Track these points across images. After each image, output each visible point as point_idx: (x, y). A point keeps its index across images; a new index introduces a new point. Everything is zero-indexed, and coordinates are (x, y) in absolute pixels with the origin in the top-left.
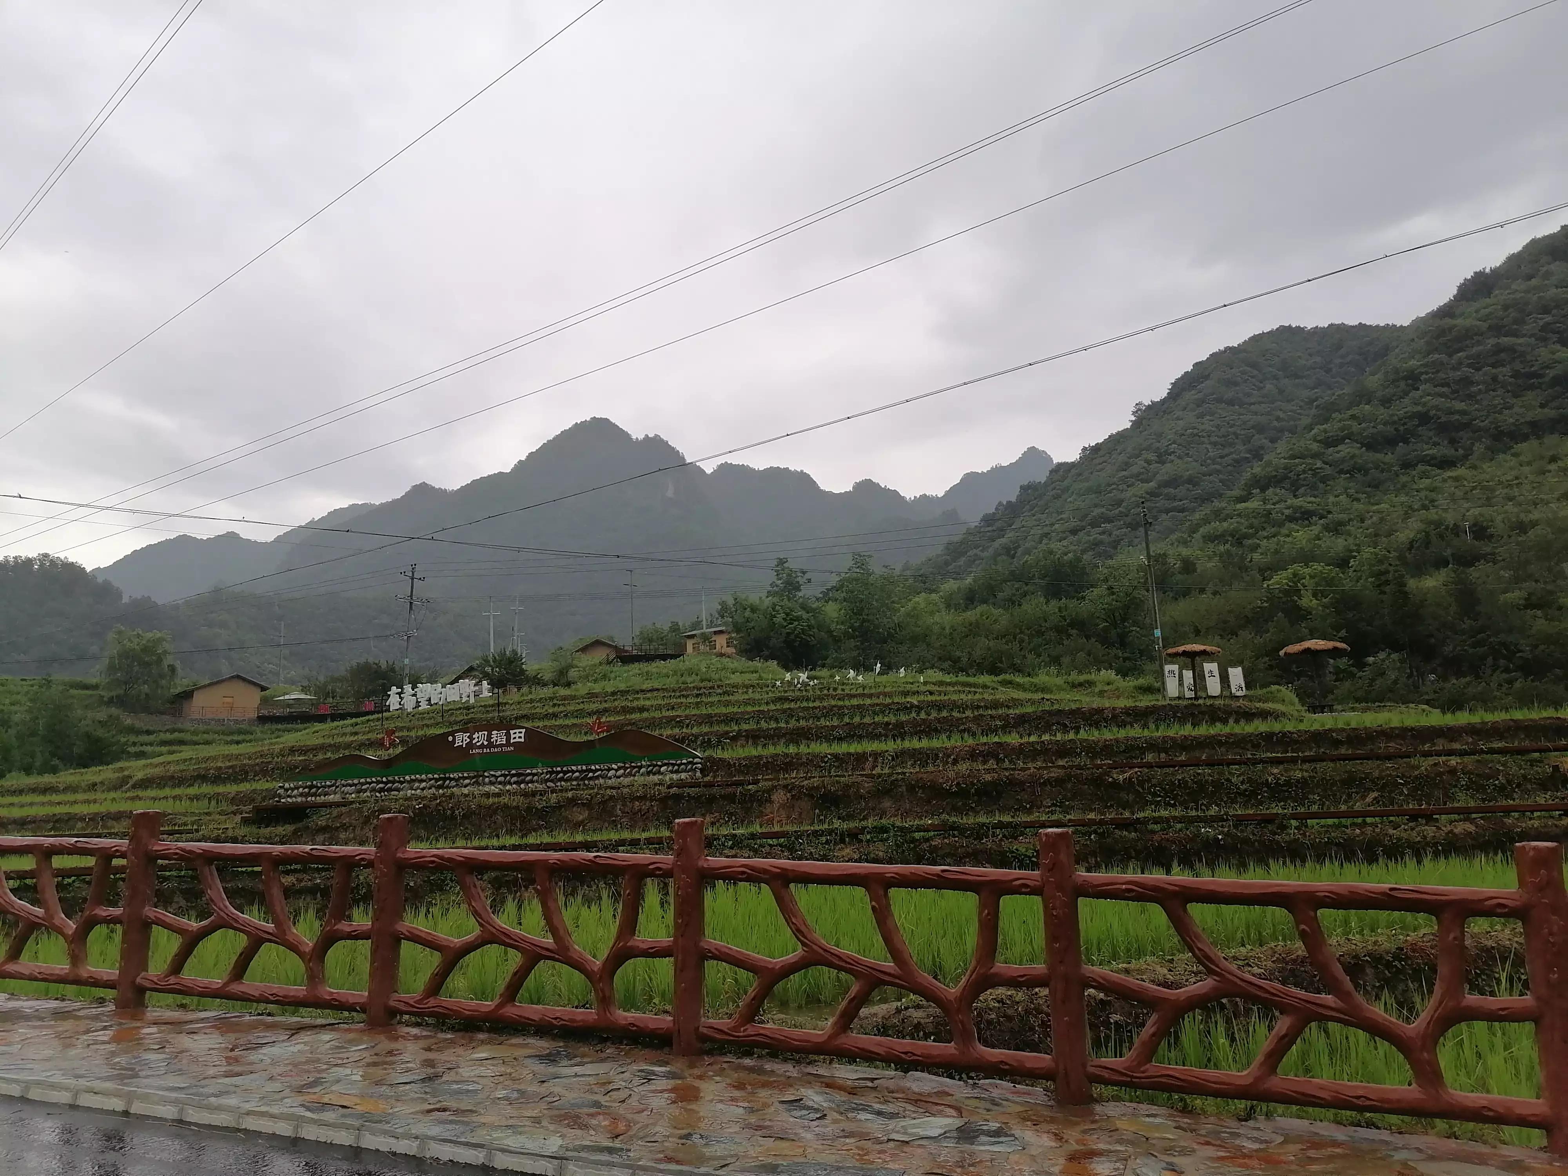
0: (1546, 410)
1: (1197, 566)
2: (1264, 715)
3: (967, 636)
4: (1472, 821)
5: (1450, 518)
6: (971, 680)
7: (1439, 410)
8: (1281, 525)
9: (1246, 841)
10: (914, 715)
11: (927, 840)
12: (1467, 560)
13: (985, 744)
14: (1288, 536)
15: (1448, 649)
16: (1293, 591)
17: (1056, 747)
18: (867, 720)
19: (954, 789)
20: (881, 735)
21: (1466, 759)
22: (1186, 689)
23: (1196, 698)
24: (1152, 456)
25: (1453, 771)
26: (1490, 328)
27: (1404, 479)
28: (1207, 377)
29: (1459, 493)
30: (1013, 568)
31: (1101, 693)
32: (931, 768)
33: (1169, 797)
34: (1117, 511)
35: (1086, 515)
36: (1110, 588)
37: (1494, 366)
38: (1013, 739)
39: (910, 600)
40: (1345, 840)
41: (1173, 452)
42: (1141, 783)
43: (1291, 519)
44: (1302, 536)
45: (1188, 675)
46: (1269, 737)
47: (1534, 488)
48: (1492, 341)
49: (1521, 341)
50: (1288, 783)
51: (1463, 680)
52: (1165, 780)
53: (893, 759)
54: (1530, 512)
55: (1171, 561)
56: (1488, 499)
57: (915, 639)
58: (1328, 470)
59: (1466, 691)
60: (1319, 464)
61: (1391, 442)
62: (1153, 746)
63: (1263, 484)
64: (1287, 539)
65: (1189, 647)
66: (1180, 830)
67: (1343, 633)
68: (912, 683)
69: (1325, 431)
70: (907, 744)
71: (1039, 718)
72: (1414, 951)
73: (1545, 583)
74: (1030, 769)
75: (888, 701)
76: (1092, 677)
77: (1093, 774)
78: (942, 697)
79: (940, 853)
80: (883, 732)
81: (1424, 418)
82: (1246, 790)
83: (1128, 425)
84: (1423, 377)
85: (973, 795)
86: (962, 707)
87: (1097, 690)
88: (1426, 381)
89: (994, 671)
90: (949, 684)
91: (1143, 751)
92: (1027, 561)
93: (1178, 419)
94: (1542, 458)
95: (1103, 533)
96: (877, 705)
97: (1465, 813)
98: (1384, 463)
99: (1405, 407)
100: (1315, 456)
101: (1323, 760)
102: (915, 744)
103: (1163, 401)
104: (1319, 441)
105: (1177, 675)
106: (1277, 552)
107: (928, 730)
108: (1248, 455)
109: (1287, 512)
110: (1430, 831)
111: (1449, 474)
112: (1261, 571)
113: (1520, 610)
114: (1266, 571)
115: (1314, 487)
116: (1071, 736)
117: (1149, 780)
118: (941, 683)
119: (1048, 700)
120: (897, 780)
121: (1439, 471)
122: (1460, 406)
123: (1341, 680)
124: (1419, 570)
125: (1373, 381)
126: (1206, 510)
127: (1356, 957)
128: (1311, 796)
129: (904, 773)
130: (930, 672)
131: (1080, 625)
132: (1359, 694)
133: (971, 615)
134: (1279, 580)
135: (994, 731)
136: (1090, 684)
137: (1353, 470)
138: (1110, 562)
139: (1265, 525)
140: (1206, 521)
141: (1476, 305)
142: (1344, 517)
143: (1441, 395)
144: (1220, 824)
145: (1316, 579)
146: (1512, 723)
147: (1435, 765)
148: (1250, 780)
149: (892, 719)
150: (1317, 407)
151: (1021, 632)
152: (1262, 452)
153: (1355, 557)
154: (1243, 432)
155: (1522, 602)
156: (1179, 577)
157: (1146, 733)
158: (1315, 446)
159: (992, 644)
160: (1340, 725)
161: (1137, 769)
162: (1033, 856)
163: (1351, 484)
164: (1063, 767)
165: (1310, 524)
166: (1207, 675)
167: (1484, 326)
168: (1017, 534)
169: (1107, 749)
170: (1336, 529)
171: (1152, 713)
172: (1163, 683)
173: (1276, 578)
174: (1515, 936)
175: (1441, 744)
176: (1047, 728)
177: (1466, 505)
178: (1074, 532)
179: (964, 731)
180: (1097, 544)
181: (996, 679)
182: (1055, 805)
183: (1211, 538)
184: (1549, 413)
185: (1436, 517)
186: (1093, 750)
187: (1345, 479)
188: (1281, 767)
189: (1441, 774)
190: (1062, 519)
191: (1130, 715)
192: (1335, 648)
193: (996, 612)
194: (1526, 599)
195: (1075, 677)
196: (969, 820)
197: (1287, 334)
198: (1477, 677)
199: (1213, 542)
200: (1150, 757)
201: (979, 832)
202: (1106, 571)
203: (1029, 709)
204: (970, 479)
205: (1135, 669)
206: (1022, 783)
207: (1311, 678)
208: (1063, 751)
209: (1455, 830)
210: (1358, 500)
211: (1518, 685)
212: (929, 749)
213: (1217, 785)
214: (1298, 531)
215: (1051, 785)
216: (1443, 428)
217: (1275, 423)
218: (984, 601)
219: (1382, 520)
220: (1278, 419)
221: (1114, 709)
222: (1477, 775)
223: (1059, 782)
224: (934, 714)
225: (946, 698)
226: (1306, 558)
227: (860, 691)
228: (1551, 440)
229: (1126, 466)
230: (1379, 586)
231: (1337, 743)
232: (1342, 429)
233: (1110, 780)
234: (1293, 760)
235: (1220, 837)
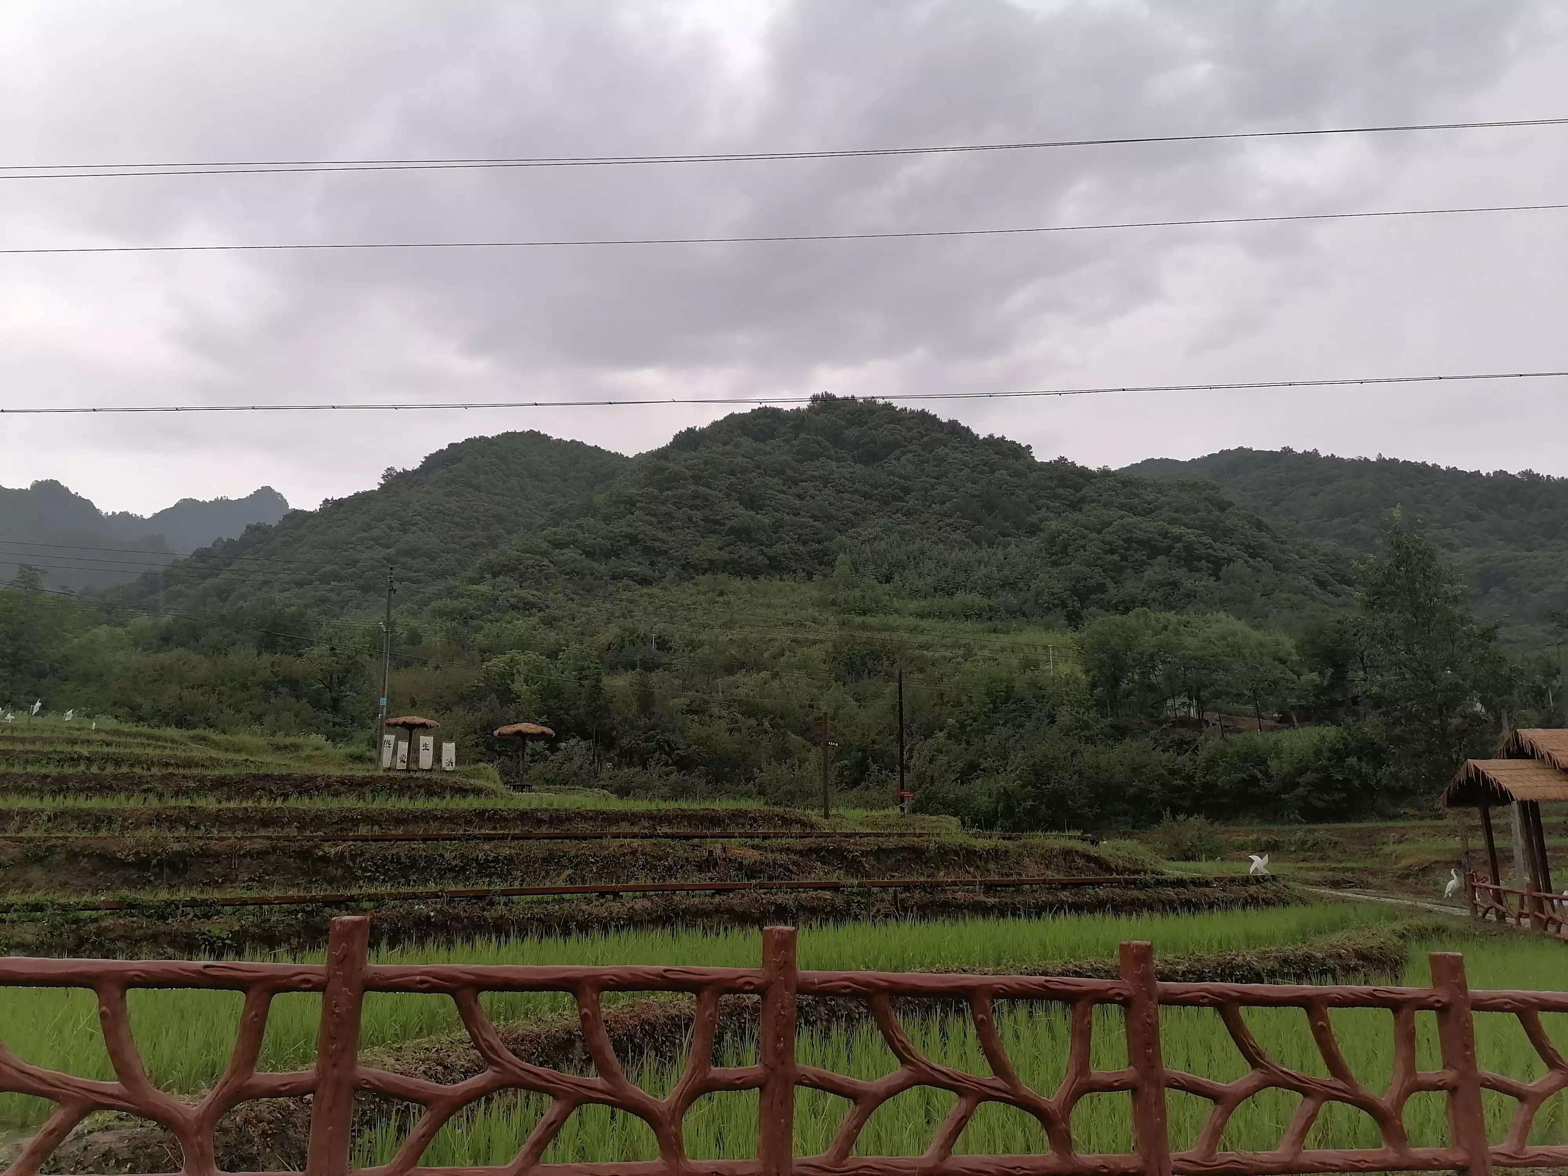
0: (722, 552)
1: (423, 639)
2: (478, 792)
3: (155, 681)
4: (650, 898)
5: (642, 629)
6: (156, 732)
7: (646, 535)
8: (505, 612)
9: (457, 918)
10: (82, 767)
11: (96, 920)
12: (649, 666)
13: (175, 808)
14: (510, 623)
15: (624, 742)
16: (508, 675)
17: (260, 815)
18: (17, 769)
19: (131, 859)
20: (33, 789)
21: (646, 842)
22: (399, 761)
23: (408, 770)
24: (395, 523)
25: (634, 853)
26: (692, 477)
27: (611, 588)
28: (459, 460)
29: (651, 609)
30: (224, 611)
31: (309, 758)
32: (103, 833)
33: (380, 872)
34: (350, 571)
35: (316, 570)
36: (332, 649)
37: (691, 508)
38: (210, 803)
39: (87, 631)
40: (545, 915)
41: (416, 524)
42: (353, 857)
43: (514, 607)
44: (521, 624)
45: (403, 746)
46: (481, 814)
47: (705, 614)
48: (693, 488)
49: (714, 493)
50: (496, 860)
51: (633, 770)
52: (377, 855)
53: (49, 820)
54: (700, 633)
55: (399, 630)
56: (671, 617)
57: (86, 678)
58: (553, 569)
59: (634, 779)
60: (546, 562)
61: (607, 555)
62: (370, 819)
63: (497, 571)
64: (508, 626)
65: (409, 719)
66: (394, 907)
67: (544, 719)
68: (79, 730)
69: (555, 533)
70: (70, 803)
71: (242, 782)
72: (616, 1022)
73: (704, 693)
74: (230, 838)
75: (47, 748)
76: (300, 740)
77: (301, 846)
78: (122, 750)
79: (112, 935)
80: (37, 786)
81: (634, 539)
82: (456, 866)
83: (376, 487)
84: (638, 505)
85: (154, 867)
86: (151, 764)
87: (303, 755)
88: (641, 508)
89: (181, 723)
90: (128, 735)
91: (355, 822)
92: (242, 607)
93: (428, 493)
94: (714, 591)
95: (332, 590)
96: (33, 752)
97: (644, 890)
98: (599, 572)
99: (620, 527)
100: (545, 554)
101: (530, 838)
102: (82, 803)
103: (415, 472)
104: (549, 542)
105: (392, 746)
106: (498, 636)
107: (102, 787)
108: (486, 541)
109: (512, 600)
110: (616, 907)
111: (645, 590)
112: (482, 651)
113: (683, 714)
114: (486, 652)
115: (538, 582)
116: (279, 803)
117: (362, 854)
118: (116, 732)
119: (251, 762)
120: (55, 846)
121: (638, 587)
122: (662, 535)
123: (535, 761)
124: (613, 668)
125: (600, 499)
126: (441, 585)
127: (569, 1032)
128: (514, 872)
129: (66, 838)
130: (102, 718)
131: (293, 685)
132: (549, 776)
133: (166, 658)
134: (497, 663)
135: (186, 793)
136: (296, 747)
137: (573, 574)
138: (335, 621)
139: (492, 609)
140: (438, 596)
141: (685, 455)
142: (558, 613)
143: (651, 524)
144: (434, 900)
145: (530, 667)
146: (679, 812)
147: (621, 846)
148: (462, 855)
149: (53, 770)
150: (552, 510)
151: (222, 685)
152: (498, 541)
153: (564, 651)
154: (485, 518)
155: (685, 707)
156: (404, 647)
157: (361, 804)
158: (545, 545)
159: (185, 693)
160: (544, 806)
161: (351, 843)
162: (228, 938)
163: (569, 585)
164: (269, 838)
165: (530, 615)
166: (421, 748)
167: (688, 473)
168: (233, 576)
169: (318, 820)
170: (550, 622)
171: (367, 783)
172: (380, 753)
173: (494, 661)
174: (692, 1004)
175: (625, 827)
176: (250, 792)
177: (655, 619)
178: (300, 584)
179: (149, 790)
180: (323, 601)
181: (186, 733)
182: (254, 880)
183: (442, 614)
184: (724, 555)
185: (631, 626)
186: (304, 821)
187: (565, 579)
188: (492, 844)
189: (624, 855)
190: (289, 569)
191: (345, 784)
192: (543, 733)
193: (195, 658)
194: (688, 705)
195: (280, 739)
196: (144, 896)
197: (534, 438)
198: (645, 768)
199: (440, 617)
200: (364, 830)
201: (163, 912)
202: (331, 630)
203: (230, 771)
204: (187, 507)
205: (344, 736)
206: (217, 856)
207: (511, 757)
208: (268, 820)
209: (636, 907)
210: (572, 600)
211: (673, 777)
212: (100, 811)
213: (429, 860)
214: (518, 619)
215: (252, 857)
216: (647, 551)
217: (513, 517)
218: (181, 644)
219: (589, 620)
220: (516, 514)
221: (329, 777)
222: (652, 856)
223: (262, 854)
224: (110, 769)
225: (127, 750)
226: (523, 646)
227: (8, 733)
228: (722, 577)
229: (368, 528)
230: (580, 679)
231: (540, 822)
232: (569, 535)
233: (320, 853)
234: (503, 838)
235: (432, 914)
